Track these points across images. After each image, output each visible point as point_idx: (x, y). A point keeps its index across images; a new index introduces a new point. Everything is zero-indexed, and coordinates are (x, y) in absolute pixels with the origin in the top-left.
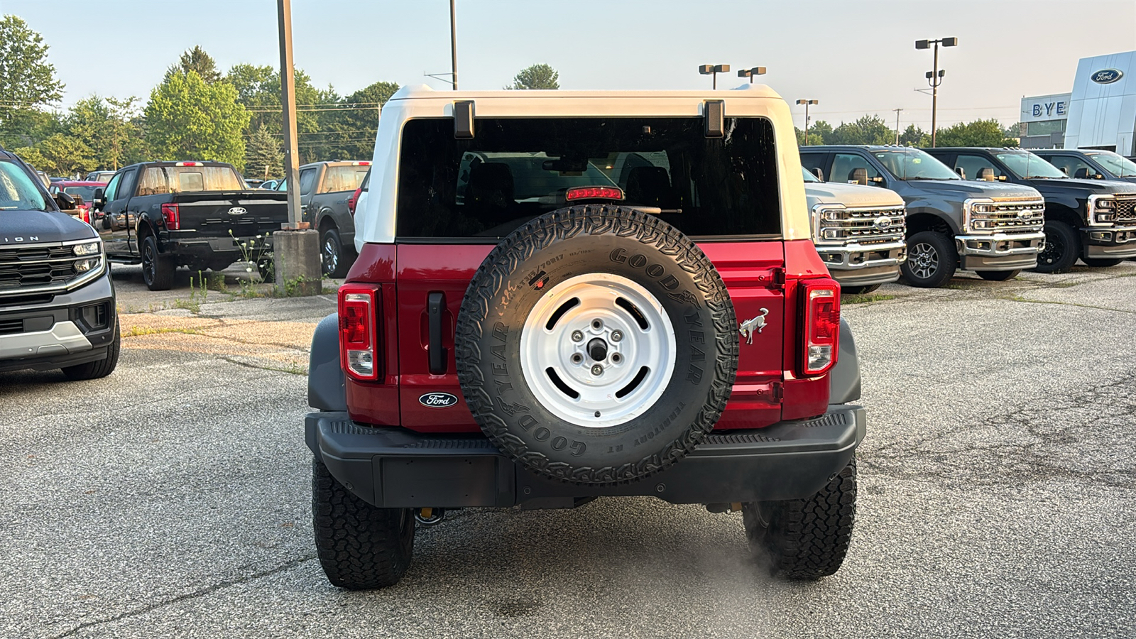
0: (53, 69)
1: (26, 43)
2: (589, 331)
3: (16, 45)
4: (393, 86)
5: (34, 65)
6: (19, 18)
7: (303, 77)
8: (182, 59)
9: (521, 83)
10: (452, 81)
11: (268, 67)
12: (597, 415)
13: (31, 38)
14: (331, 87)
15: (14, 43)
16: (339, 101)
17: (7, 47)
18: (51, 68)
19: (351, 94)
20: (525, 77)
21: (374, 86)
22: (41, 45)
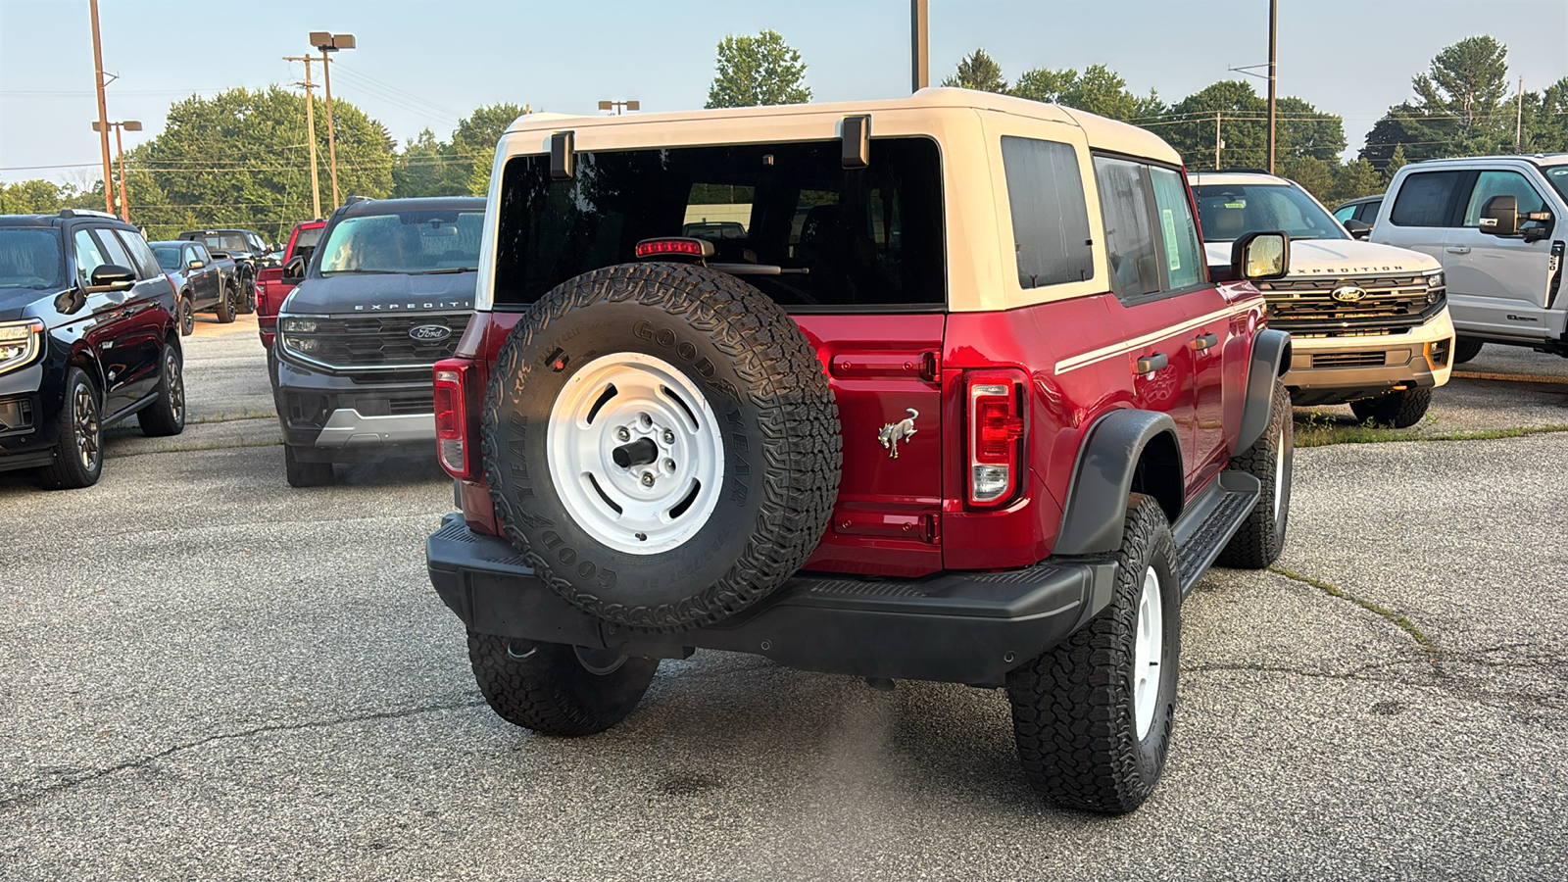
0: (809, 94)
1: (782, 63)
2: (635, 429)
3: (771, 66)
4: (1242, 85)
5: (789, 90)
6: (776, 33)
7: (1115, 81)
8: (960, 68)
9: (1442, 67)
10: (1267, 76)
11: (1070, 71)
12: (643, 538)
13: (787, 57)
14: (1153, 93)
15: (769, 64)
16: (1163, 112)
17: (761, 69)
18: (807, 92)
19: (1180, 101)
20: (1449, 58)
21: (1214, 88)
22: (798, 65)
